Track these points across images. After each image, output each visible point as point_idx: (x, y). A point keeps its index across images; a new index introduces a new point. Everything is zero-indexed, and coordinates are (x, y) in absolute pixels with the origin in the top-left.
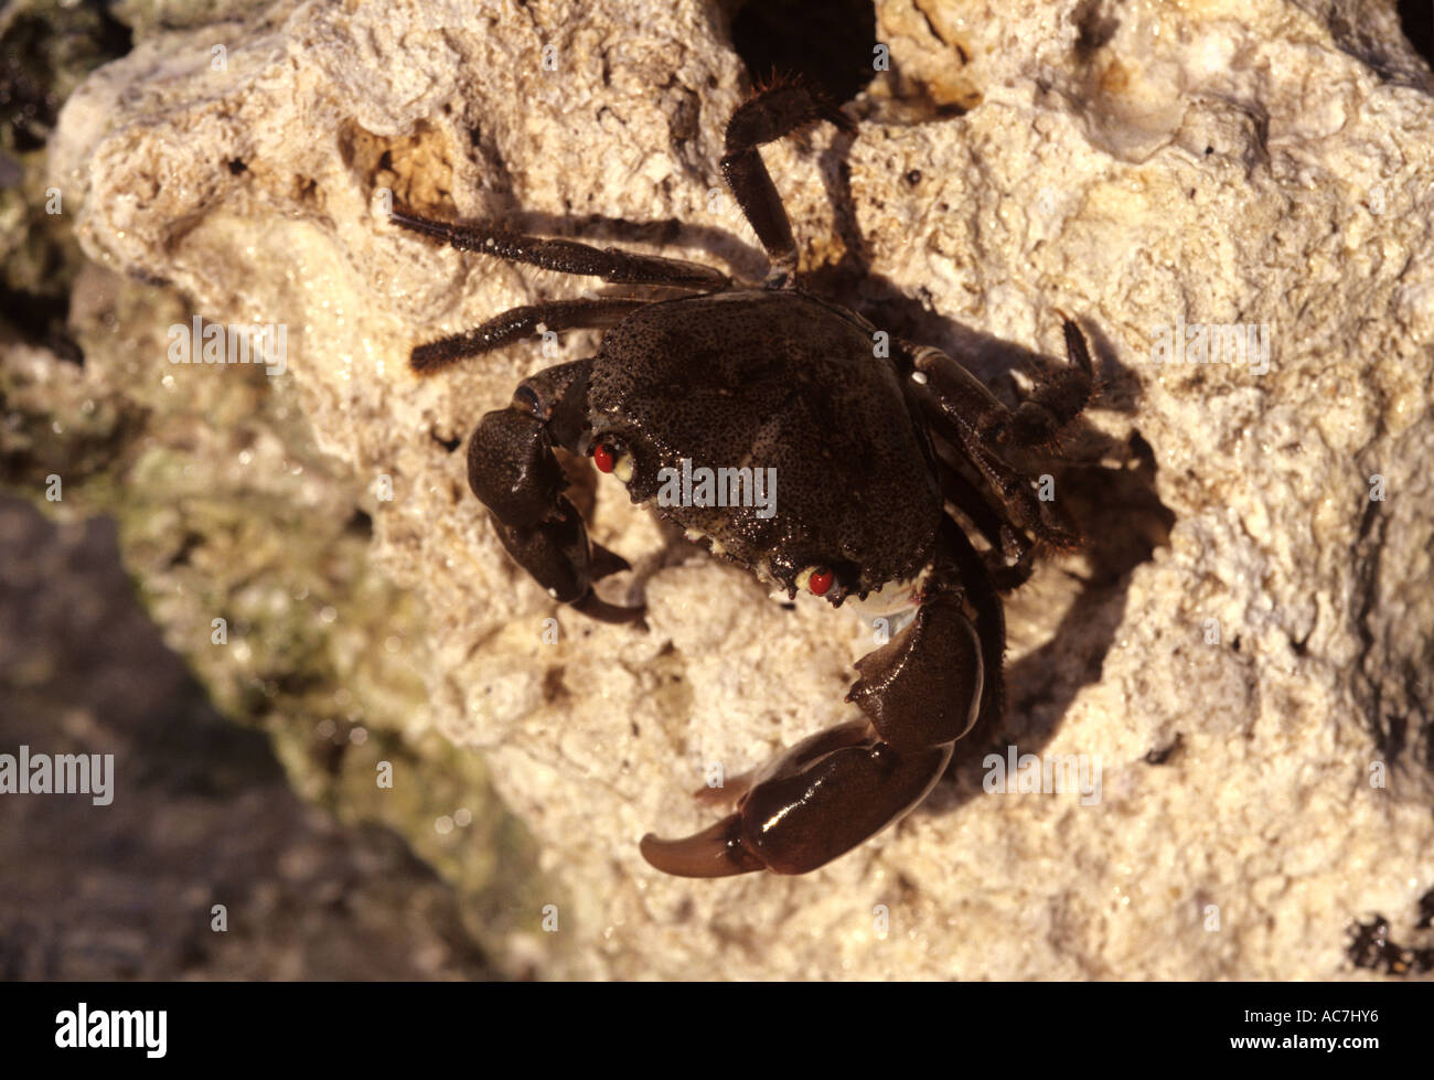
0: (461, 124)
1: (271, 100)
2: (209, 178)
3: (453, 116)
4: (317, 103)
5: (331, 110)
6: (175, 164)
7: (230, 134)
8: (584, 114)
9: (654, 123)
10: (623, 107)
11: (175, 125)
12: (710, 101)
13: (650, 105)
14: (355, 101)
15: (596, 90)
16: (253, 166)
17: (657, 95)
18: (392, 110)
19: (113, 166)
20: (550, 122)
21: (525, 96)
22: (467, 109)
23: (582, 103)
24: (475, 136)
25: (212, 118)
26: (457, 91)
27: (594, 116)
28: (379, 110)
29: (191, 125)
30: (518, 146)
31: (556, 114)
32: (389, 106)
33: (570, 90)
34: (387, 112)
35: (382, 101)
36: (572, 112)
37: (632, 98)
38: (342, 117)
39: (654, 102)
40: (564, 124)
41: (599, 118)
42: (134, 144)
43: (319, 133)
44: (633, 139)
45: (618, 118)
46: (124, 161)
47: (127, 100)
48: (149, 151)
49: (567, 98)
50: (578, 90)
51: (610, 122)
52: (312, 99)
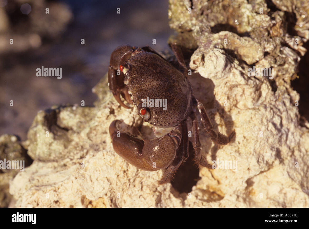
0: (109, 198)
1: (66, 188)
2: (50, 204)
3: (107, 196)
4: (77, 192)
5: (80, 193)
6: (43, 201)
7: (56, 195)
8: (136, 196)
9: (152, 200)
10: (145, 196)
11: (43, 191)
12: (164, 194)
13: (152, 196)
14: (86, 192)
15: (140, 191)
16: (60, 201)
17: (153, 194)
18: (94, 194)
19: (28, 198)
20: (128, 197)
21: (124, 192)
22: (111, 195)
23: (136, 194)
24: (112, 200)
25: (52, 191)
26: (109, 191)
27: (138, 197)
28: (91, 194)
29: (47, 192)
30: (121, 202)
31: (130, 196)
32: (93, 193)
33: (134, 191)
34: (93, 195)
35: (92, 192)
36: (134, 196)
37: (147, 194)
38: (82, 195)
39: (153, 195)
40: (132, 198)
41: (140, 197)
42: (33, 194)
43: (77, 197)
44: (147, 203)
45: (144, 198)
46: (31, 197)
47: (31, 180)
48: (37, 197)
49: (133, 193)
50: (135, 191)
51: (142, 199)
52: (76, 191)
